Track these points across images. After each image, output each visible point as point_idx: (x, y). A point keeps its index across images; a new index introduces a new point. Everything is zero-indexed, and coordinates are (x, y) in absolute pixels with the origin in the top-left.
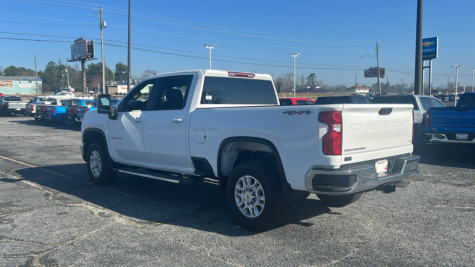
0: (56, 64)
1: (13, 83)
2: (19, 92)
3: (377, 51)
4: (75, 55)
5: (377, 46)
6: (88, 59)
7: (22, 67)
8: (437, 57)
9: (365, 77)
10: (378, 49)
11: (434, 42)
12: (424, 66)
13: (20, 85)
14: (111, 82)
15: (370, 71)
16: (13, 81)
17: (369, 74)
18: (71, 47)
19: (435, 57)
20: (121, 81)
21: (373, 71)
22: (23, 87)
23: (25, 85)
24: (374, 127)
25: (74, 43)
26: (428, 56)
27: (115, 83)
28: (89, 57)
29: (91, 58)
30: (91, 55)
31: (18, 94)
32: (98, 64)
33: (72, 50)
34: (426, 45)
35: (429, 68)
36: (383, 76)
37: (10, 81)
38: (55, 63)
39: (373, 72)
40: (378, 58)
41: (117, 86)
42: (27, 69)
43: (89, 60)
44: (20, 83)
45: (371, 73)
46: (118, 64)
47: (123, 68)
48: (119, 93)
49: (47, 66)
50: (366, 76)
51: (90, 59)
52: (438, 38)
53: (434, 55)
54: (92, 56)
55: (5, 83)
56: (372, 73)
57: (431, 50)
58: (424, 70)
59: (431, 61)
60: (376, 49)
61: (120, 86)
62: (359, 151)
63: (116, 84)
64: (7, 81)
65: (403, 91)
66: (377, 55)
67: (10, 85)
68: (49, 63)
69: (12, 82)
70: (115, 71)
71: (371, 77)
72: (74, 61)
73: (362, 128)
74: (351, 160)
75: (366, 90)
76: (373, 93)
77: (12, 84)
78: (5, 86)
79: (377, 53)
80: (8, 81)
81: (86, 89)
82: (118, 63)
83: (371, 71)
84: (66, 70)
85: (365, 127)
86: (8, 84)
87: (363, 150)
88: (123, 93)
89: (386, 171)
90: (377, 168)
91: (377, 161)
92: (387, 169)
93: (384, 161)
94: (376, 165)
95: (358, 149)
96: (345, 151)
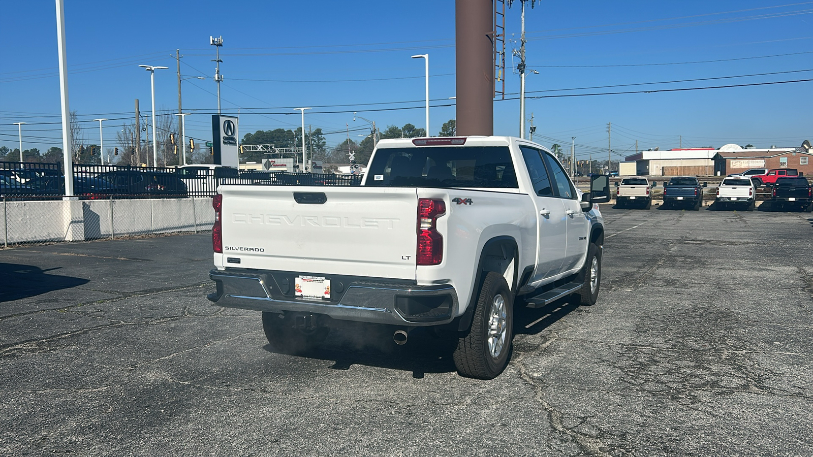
24: (279, 220)
62: (255, 252)
73: (253, 219)
74: (239, 262)
85: (260, 219)
87: (259, 253)
89: (328, 296)
90: (300, 287)
91: (300, 276)
92: (331, 294)
93: (319, 278)
94: (298, 281)
95: (249, 250)
96: (227, 248)
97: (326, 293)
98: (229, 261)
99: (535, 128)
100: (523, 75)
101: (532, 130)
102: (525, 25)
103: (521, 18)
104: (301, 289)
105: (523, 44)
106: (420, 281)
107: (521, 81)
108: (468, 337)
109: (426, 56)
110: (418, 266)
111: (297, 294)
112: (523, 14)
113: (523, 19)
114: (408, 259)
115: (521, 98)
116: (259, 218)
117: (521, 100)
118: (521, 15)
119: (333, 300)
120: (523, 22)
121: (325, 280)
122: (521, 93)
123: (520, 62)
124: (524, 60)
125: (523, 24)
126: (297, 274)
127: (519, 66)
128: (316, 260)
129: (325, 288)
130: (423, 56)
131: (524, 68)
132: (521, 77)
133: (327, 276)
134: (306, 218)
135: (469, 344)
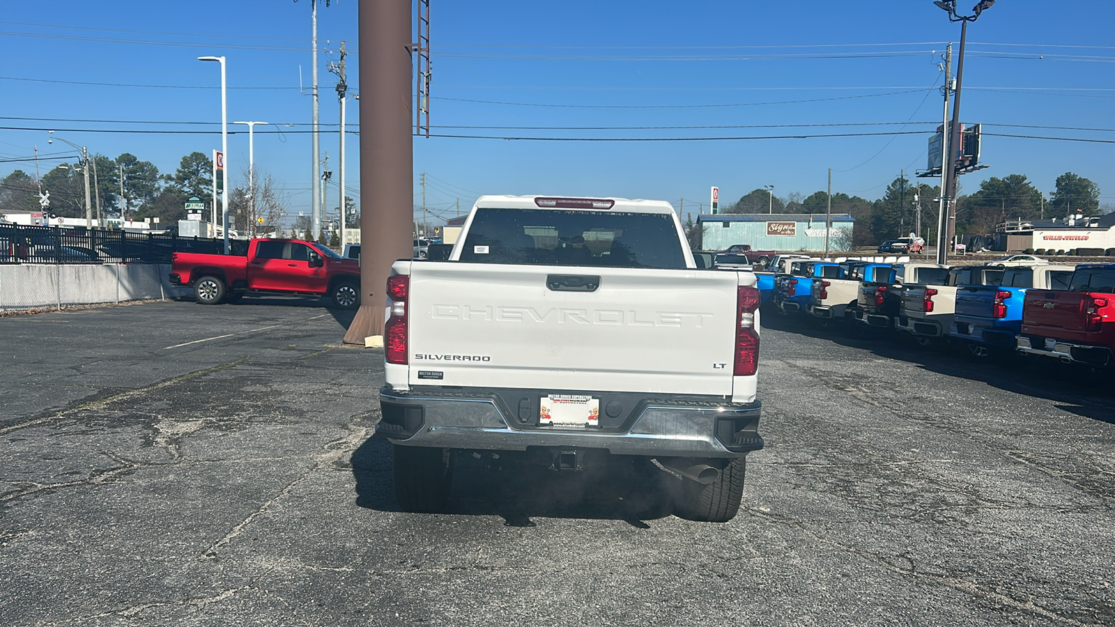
0: (909, 183)
1: (795, 228)
2: (806, 247)
4: (935, 160)
6: (964, 169)
7: (841, 194)
13: (809, 232)
14: (1016, 222)
16: (796, 223)
18: (929, 144)
20: (1049, 220)
22: (814, 235)
23: (818, 232)
24: (520, 315)
25: (935, 134)
27: (1027, 225)
28: (967, 163)
29: (972, 167)
30: (970, 159)
31: (803, 251)
32: (1008, 179)
33: (932, 150)
37: (789, 224)
38: (908, 181)
41: (1031, 233)
42: (850, 198)
43: (966, 171)
44: (809, 228)
46: (1062, 176)
47: (1076, 185)
48: (1035, 250)
49: (889, 188)
51: (968, 168)
54: (973, 162)
55: (780, 228)
61: (1040, 232)
63: (1028, 228)
64: (784, 224)
67: (789, 232)
68: (895, 182)
69: (794, 226)
70: (1053, 194)
72: (932, 176)
74: (441, 378)
77: (794, 230)
78: (780, 233)
80: (787, 224)
81: (954, 238)
82: (1064, 174)
84: (916, 197)
86: (786, 230)
87: (480, 362)
88: (1047, 250)
89: (595, 422)
90: (549, 410)
91: (549, 396)
92: (599, 418)
93: (581, 398)
94: (545, 402)
95: (461, 358)
96: (419, 357)
97: (591, 418)
98: (420, 377)
99: (330, 173)
100: (343, 100)
101: (327, 176)
102: (317, 28)
103: (312, 19)
104: (550, 414)
105: (342, 58)
106: (736, 397)
107: (341, 108)
108: (728, 468)
109: (222, 60)
110: (735, 377)
111: (543, 421)
112: (315, 13)
113: (315, 20)
114: (723, 367)
115: (340, 132)
116: (485, 311)
117: (341, 134)
118: (312, 14)
119: (602, 427)
120: (315, 23)
121: (592, 400)
122: (340, 125)
123: (338, 81)
124: (344, 79)
125: (315, 27)
126: (545, 393)
127: (339, 86)
128: (576, 372)
129: (590, 412)
130: (217, 59)
131: (345, 90)
132: (341, 103)
133: (594, 394)
134: (566, 311)
135: (728, 476)
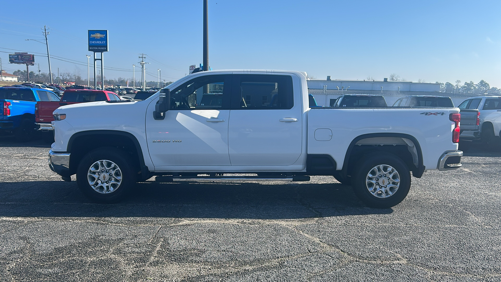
3: (46, 37)
5: (45, 30)
8: (108, 51)
9: (10, 62)
10: (47, 34)
11: (105, 35)
12: (95, 58)
15: (16, 57)
17: (15, 60)
19: (107, 50)
21: (20, 56)
26: (99, 48)
34: (97, 36)
35: (101, 61)
36: (33, 63)
39: (20, 58)
40: (47, 44)
45: (17, 58)
50: (12, 61)
52: (108, 31)
53: (105, 48)
56: (19, 60)
57: (102, 42)
58: (96, 62)
59: (103, 53)
60: (45, 34)
65: (60, 82)
66: (46, 41)
71: (18, 63)
75: (14, 78)
76: (32, 82)
79: (46, 39)
83: (18, 56)
